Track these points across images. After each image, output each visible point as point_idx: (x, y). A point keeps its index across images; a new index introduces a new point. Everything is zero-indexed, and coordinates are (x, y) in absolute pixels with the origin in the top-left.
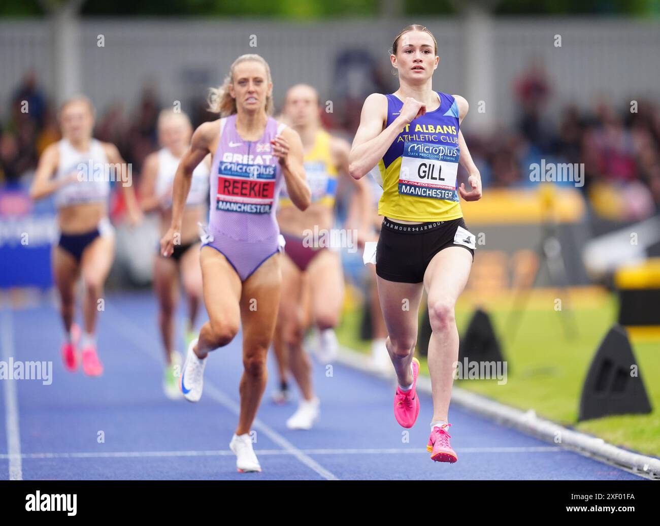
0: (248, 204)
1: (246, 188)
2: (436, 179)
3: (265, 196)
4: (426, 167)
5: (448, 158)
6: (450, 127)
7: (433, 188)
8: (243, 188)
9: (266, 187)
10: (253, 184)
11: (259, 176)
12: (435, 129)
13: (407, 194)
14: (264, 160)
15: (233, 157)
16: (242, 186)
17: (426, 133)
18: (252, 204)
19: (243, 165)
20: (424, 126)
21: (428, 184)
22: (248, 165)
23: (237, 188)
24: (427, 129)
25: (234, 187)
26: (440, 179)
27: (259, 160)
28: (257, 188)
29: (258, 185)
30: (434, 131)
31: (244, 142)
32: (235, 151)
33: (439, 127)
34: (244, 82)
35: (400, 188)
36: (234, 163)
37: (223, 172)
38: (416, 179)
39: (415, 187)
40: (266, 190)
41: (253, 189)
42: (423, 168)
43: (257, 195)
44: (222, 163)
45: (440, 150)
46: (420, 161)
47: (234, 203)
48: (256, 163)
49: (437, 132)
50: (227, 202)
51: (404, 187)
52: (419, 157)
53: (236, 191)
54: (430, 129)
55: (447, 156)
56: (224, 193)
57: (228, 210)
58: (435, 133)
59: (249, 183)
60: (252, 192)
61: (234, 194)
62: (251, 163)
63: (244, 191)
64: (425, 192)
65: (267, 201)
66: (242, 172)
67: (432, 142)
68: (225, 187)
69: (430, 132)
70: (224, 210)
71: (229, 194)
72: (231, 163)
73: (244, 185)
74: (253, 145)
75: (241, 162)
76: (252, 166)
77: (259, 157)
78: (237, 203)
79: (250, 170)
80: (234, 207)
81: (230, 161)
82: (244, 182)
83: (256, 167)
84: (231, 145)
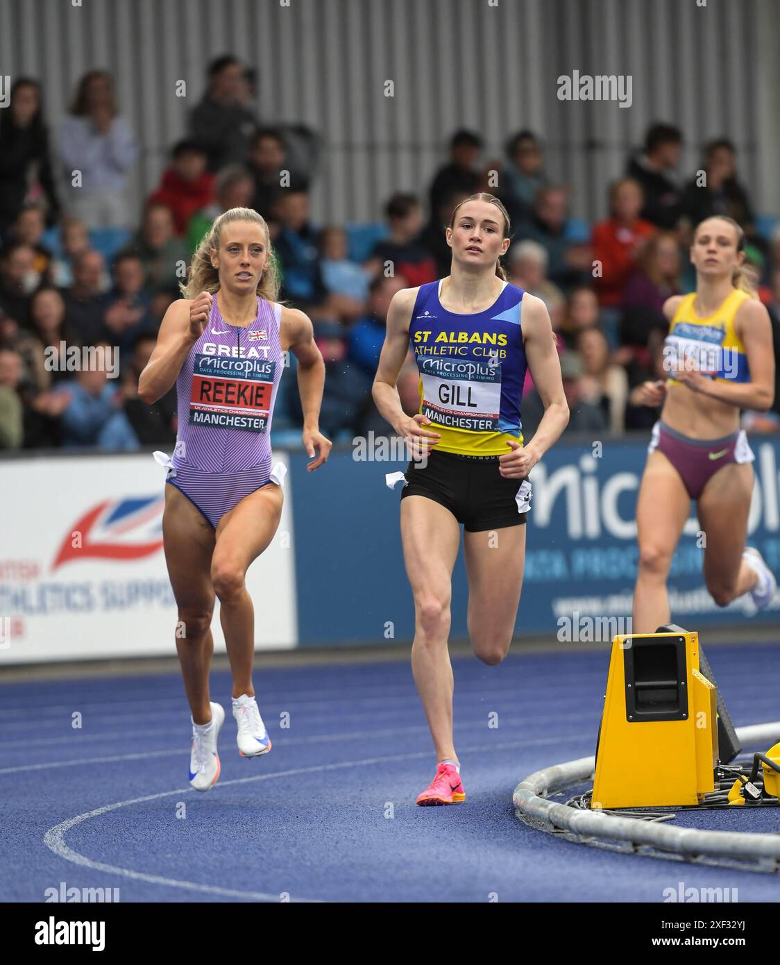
0: (236, 415)
1: (233, 393)
2: (464, 404)
3: (259, 405)
5: (483, 378)
7: (460, 417)
8: (228, 393)
9: (260, 392)
10: (242, 389)
11: (252, 375)
14: (260, 353)
15: (217, 348)
16: (227, 389)
18: (242, 416)
19: (231, 360)
21: (453, 411)
22: (236, 360)
23: (220, 392)
25: (216, 392)
26: (470, 405)
27: (253, 354)
28: (248, 393)
29: (250, 388)
30: (465, 340)
31: (231, 329)
32: (220, 340)
34: (236, 249)
36: (216, 357)
37: (201, 370)
38: (437, 403)
39: (439, 413)
40: (261, 396)
41: (243, 394)
43: (249, 403)
44: (199, 355)
45: (468, 368)
46: (439, 382)
47: (216, 414)
48: (250, 356)
49: (471, 341)
50: (205, 413)
51: (428, 410)
53: (218, 396)
55: (480, 374)
56: (201, 400)
57: (206, 424)
58: (466, 344)
59: (237, 384)
60: (242, 398)
61: (216, 401)
62: (242, 356)
63: (230, 397)
65: (261, 412)
66: (228, 370)
67: (458, 356)
68: (203, 391)
70: (200, 424)
71: (209, 401)
72: (212, 357)
73: (231, 389)
74: (243, 332)
75: (228, 355)
76: (242, 360)
77: (253, 349)
78: (220, 414)
79: (239, 366)
80: (216, 420)
81: (212, 353)
82: (229, 384)
83: (247, 362)
84: (213, 332)
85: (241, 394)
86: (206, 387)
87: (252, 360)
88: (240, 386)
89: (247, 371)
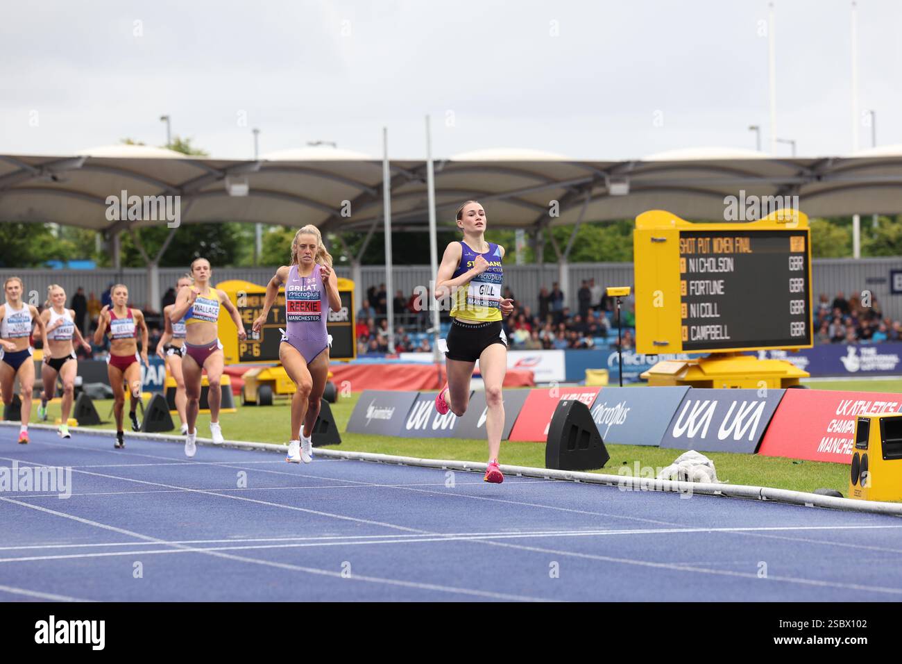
0: (305, 316)
3: (315, 311)
8: (302, 306)
10: (307, 304)
11: (311, 298)
14: (312, 287)
15: (295, 288)
18: (308, 316)
19: (298, 292)
22: (303, 292)
23: (298, 306)
25: (296, 306)
27: (310, 288)
28: (310, 306)
29: (311, 304)
31: (300, 278)
32: (296, 284)
34: (304, 246)
37: (290, 298)
40: (316, 306)
41: (308, 306)
43: (310, 310)
44: (288, 292)
47: (297, 316)
48: (308, 290)
50: (293, 316)
53: (297, 308)
56: (291, 310)
57: (294, 321)
59: (305, 303)
60: (307, 308)
61: (296, 310)
62: (305, 290)
63: (302, 308)
65: (318, 313)
68: (291, 306)
70: (291, 320)
71: (294, 310)
72: (294, 292)
74: (305, 279)
76: (306, 292)
77: (309, 286)
78: (299, 316)
79: (305, 295)
80: (297, 318)
81: (293, 290)
82: (302, 303)
83: (308, 293)
84: (293, 280)
86: (293, 304)
87: (310, 292)
89: (308, 296)
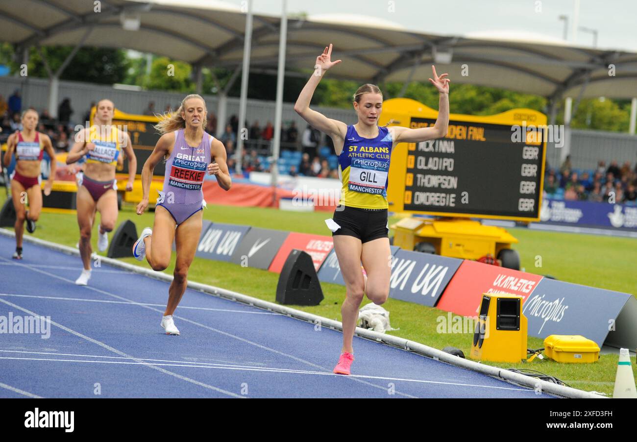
0: (188, 184)
1: (188, 175)
3: (198, 180)
4: (365, 174)
5: (381, 169)
6: (384, 148)
8: (186, 174)
9: (199, 175)
10: (192, 173)
11: (197, 168)
12: (374, 149)
13: (353, 190)
14: (201, 159)
15: (183, 156)
17: (367, 153)
18: (190, 184)
19: (188, 161)
20: (367, 148)
22: (191, 162)
23: (183, 174)
24: (368, 150)
25: (181, 174)
26: (374, 182)
27: (198, 159)
28: (194, 175)
29: (195, 173)
30: (373, 151)
31: (190, 147)
32: (184, 152)
33: (376, 148)
34: (191, 110)
35: (349, 186)
36: (183, 160)
37: (175, 164)
39: (359, 186)
42: (363, 175)
43: (194, 179)
44: (176, 158)
45: (375, 164)
46: (361, 170)
47: (180, 183)
48: (196, 160)
49: (375, 152)
50: (176, 181)
51: (351, 185)
52: (361, 167)
53: (182, 176)
54: (370, 149)
55: (380, 167)
56: (175, 176)
57: (176, 186)
58: (373, 153)
60: (192, 177)
61: (180, 177)
62: (193, 160)
63: (187, 176)
64: (364, 189)
65: (199, 183)
66: (187, 165)
67: (370, 158)
68: (176, 172)
69: (370, 151)
70: (172, 185)
71: (178, 177)
72: (181, 160)
73: (187, 173)
74: (195, 149)
75: (187, 159)
76: (193, 162)
77: (198, 157)
78: (182, 183)
79: (192, 164)
80: (180, 185)
81: (181, 158)
82: (188, 171)
83: (196, 163)
84: (182, 148)
85: (192, 175)
86: (177, 171)
87: (198, 163)
88: (191, 172)
89: (195, 166)
